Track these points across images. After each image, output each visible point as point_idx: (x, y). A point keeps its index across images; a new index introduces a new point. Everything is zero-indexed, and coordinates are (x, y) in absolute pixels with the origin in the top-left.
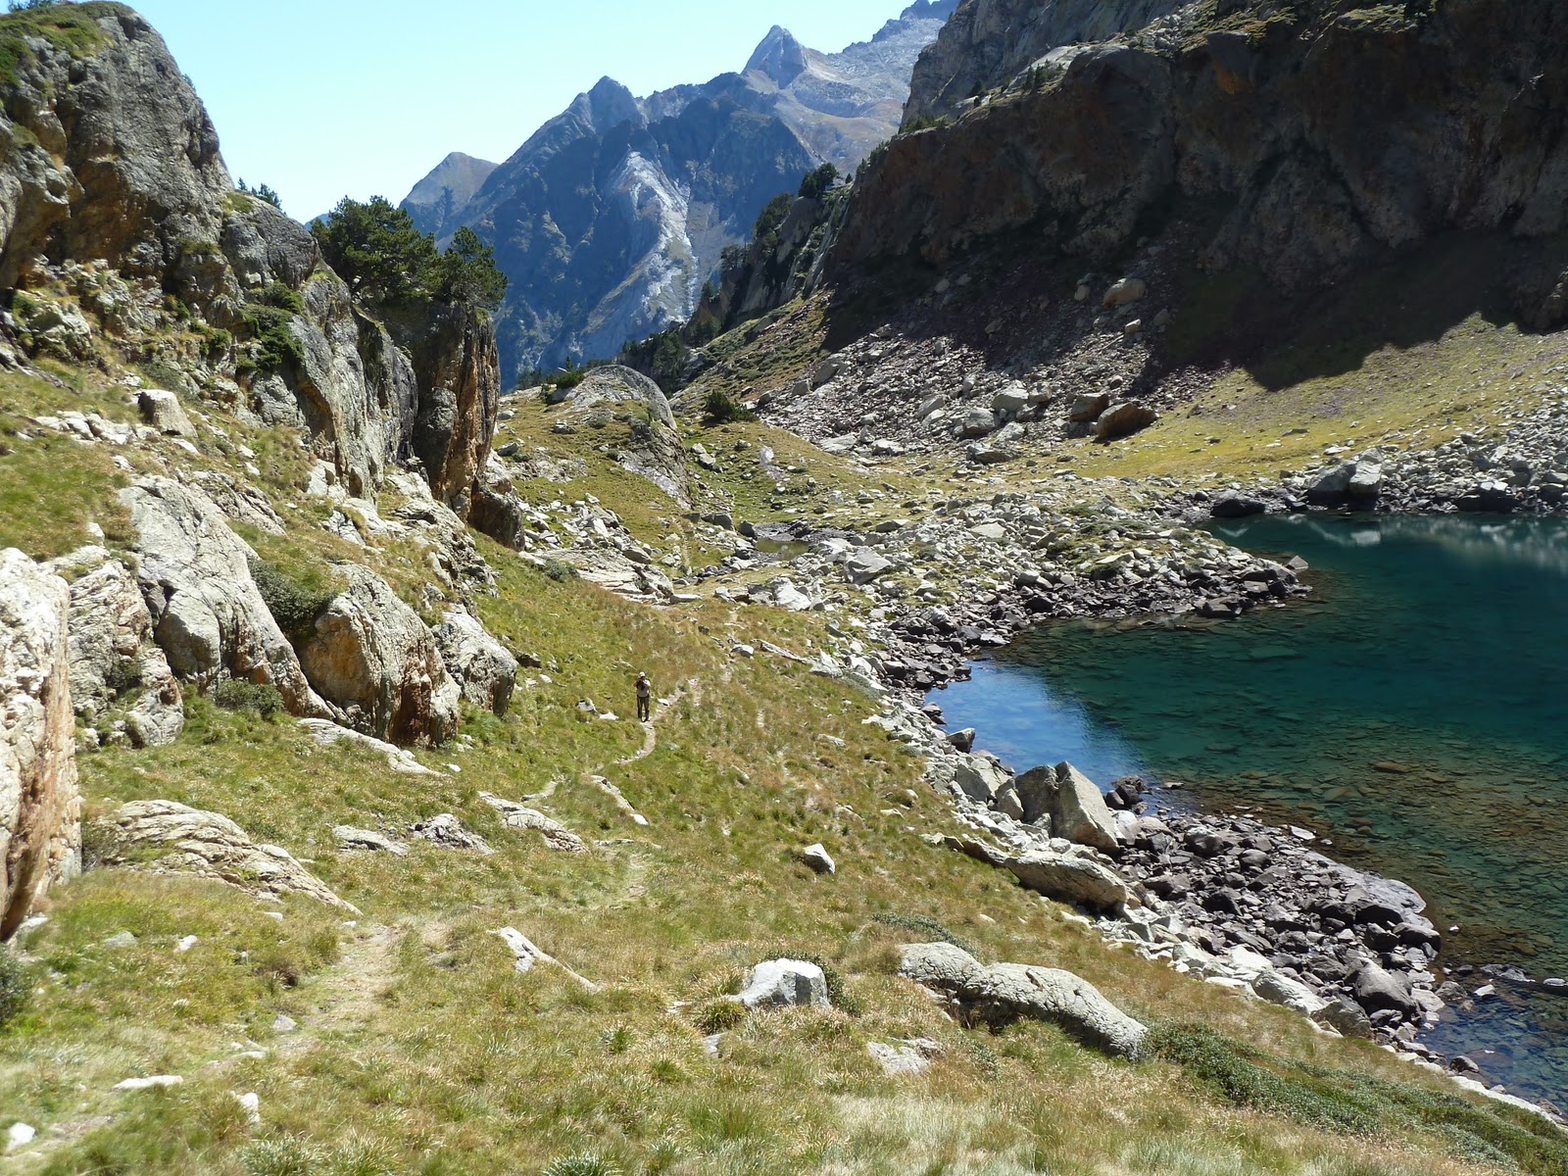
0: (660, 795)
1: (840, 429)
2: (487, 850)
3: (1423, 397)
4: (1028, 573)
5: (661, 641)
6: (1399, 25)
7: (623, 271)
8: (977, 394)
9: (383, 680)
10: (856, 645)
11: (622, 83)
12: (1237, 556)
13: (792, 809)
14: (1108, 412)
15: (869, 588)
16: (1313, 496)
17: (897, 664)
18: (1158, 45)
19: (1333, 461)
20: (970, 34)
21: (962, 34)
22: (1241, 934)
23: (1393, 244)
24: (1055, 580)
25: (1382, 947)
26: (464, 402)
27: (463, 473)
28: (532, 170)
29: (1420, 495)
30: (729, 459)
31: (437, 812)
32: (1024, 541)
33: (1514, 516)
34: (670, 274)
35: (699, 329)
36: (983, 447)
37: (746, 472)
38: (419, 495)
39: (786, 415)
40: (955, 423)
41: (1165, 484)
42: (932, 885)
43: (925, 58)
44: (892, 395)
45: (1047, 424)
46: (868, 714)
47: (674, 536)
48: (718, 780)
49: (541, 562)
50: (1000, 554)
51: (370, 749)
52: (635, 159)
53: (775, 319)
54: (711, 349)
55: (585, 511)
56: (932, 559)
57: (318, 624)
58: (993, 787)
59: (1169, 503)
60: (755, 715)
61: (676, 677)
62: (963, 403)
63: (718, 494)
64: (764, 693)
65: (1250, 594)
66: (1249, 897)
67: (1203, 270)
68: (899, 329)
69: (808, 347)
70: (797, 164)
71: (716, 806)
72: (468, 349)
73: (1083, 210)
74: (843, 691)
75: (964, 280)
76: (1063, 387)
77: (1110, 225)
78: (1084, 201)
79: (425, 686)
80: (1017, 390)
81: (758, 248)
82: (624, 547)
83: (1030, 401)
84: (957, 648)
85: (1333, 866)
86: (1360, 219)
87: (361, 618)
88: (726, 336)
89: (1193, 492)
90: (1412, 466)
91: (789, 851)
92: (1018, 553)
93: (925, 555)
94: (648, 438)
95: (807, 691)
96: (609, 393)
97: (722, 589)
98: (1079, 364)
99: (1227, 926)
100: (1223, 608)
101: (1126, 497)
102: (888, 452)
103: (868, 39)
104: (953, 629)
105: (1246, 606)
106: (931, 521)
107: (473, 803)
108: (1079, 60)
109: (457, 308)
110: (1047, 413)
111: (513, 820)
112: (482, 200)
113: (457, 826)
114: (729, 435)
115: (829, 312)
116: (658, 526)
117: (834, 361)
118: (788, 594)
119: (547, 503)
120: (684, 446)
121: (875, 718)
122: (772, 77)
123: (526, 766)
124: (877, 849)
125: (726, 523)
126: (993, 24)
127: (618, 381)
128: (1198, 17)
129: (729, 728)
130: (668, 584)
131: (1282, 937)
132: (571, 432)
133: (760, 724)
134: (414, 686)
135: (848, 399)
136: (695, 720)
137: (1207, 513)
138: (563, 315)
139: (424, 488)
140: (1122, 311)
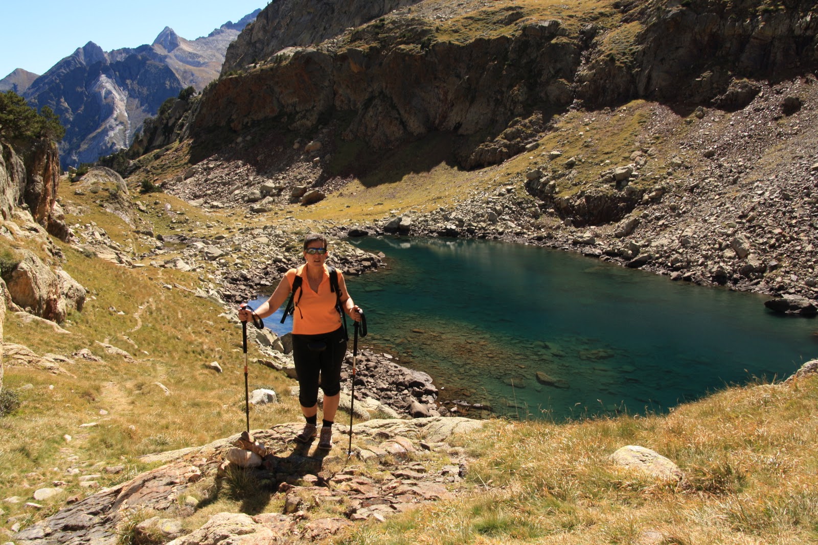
0: (149, 344)
1: (196, 197)
2: (103, 362)
3: (426, 193)
4: (279, 257)
5: (135, 283)
6: (418, 53)
7: (98, 126)
8: (254, 184)
9: (40, 297)
10: (211, 285)
11: (98, 45)
12: (359, 252)
13: (199, 349)
14: (307, 194)
15: (214, 262)
16: (386, 229)
17: (228, 293)
18: (328, 51)
19: (393, 216)
20: (251, 38)
21: (248, 38)
22: (368, 393)
23: (415, 134)
24: (289, 260)
25: (418, 395)
26: (46, 181)
27: (44, 212)
28: (56, 79)
29: (425, 230)
30: (152, 208)
31: (82, 348)
32: (276, 244)
33: (458, 239)
34: (118, 128)
35: (134, 152)
36: (256, 206)
37: (160, 214)
38: (29, 220)
39: (173, 190)
40: (245, 196)
41: (330, 223)
42: (257, 377)
43: (232, 46)
44: (219, 184)
45: (282, 197)
46: (220, 313)
47: (130, 240)
48: (169, 338)
49: (81, 250)
50: (268, 250)
51: (46, 324)
52: (103, 78)
53: (167, 150)
54: (139, 161)
55: (91, 228)
56: (240, 251)
57: (14, 274)
58: (272, 341)
59: (332, 231)
60: (177, 313)
61: (144, 298)
62: (248, 188)
63: (147, 222)
64: (179, 304)
65: (364, 266)
66: (370, 379)
67: (344, 139)
68: (221, 156)
69: (183, 162)
70: (175, 85)
71: (170, 348)
72: (48, 158)
73: (297, 113)
74: (209, 303)
75: (249, 138)
76: (289, 183)
77: (308, 120)
78: (298, 109)
79: (55, 300)
80: (270, 184)
81: (160, 119)
82: (108, 244)
83: (275, 188)
84: (251, 287)
85: (400, 368)
86: (403, 124)
87: (31, 271)
88: (145, 156)
89: (341, 226)
90: (422, 219)
91: (204, 365)
92: (274, 249)
93: (237, 249)
94: (117, 198)
95: (195, 304)
96: (100, 178)
97: (153, 262)
98: (295, 174)
99: (363, 390)
100: (354, 271)
101: (315, 228)
102: (217, 207)
103: (207, 36)
104: (249, 279)
105: (363, 271)
106: (238, 237)
107: (95, 345)
108: (297, 53)
109: (44, 140)
110: (282, 193)
111: (110, 351)
112: (32, 90)
113: (90, 354)
114: (151, 198)
115: (191, 148)
116: (123, 236)
117: (194, 168)
118: (181, 264)
119: (74, 225)
120: (133, 202)
121: (223, 314)
122: (165, 47)
123: (94, 333)
124: (234, 364)
125: (151, 235)
126: (261, 35)
127: (103, 173)
128: (344, 41)
129: (168, 318)
130: (130, 260)
131: (383, 394)
132: (83, 195)
133: (180, 316)
134: (51, 300)
135: (200, 185)
136: (154, 314)
137: (346, 235)
138: (70, 143)
139: (30, 217)
140: (312, 154)
